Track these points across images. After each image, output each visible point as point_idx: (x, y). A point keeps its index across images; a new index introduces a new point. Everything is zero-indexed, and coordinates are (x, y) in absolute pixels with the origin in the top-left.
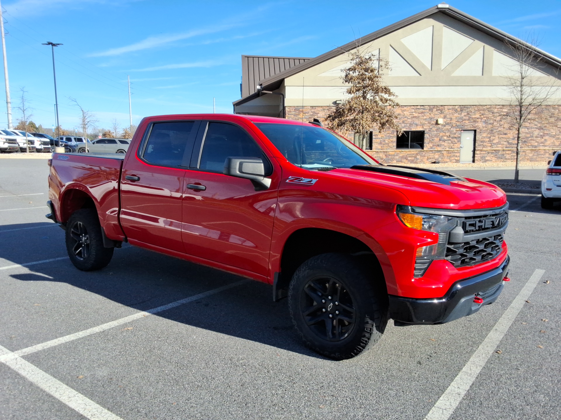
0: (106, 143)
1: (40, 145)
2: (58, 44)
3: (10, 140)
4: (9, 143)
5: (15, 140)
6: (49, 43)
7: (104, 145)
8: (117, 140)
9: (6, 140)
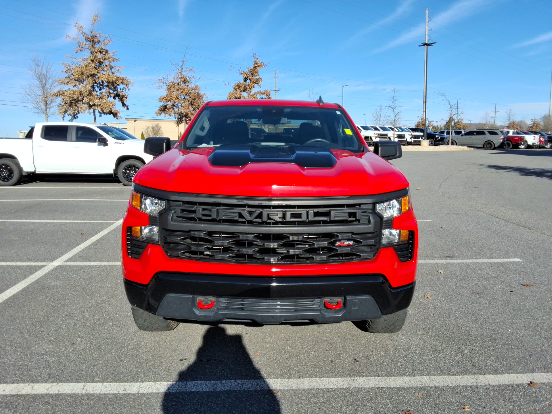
0: (474, 135)
1: (411, 138)
2: (432, 43)
3: (381, 135)
4: (380, 138)
5: (386, 135)
6: (425, 44)
7: (472, 137)
8: (486, 132)
9: (378, 134)
